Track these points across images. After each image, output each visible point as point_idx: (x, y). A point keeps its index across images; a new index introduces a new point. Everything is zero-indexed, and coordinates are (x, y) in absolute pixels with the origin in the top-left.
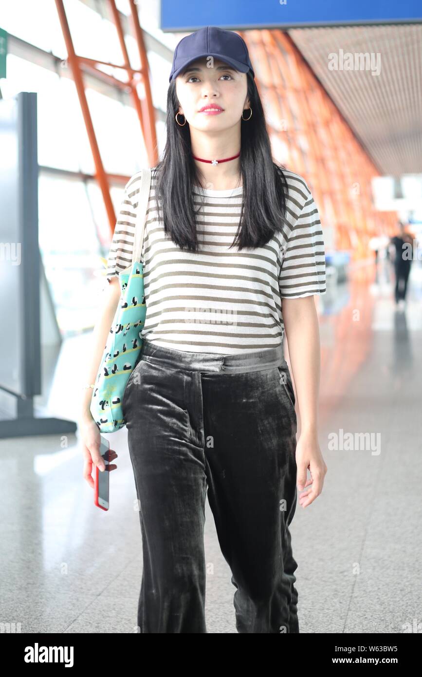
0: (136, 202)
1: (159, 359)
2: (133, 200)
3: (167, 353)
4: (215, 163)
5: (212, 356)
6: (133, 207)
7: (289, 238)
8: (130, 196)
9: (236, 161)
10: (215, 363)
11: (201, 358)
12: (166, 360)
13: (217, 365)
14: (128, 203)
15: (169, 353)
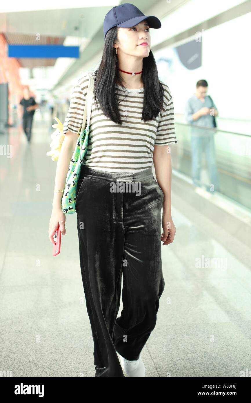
0: (86, 93)
1: (97, 177)
2: (84, 92)
3: (102, 173)
4: (133, 74)
5: (127, 175)
6: (84, 95)
7: (163, 115)
8: (82, 89)
9: (140, 75)
10: (129, 178)
11: (122, 176)
12: (102, 177)
13: (130, 179)
14: (81, 93)
15: (104, 174)
